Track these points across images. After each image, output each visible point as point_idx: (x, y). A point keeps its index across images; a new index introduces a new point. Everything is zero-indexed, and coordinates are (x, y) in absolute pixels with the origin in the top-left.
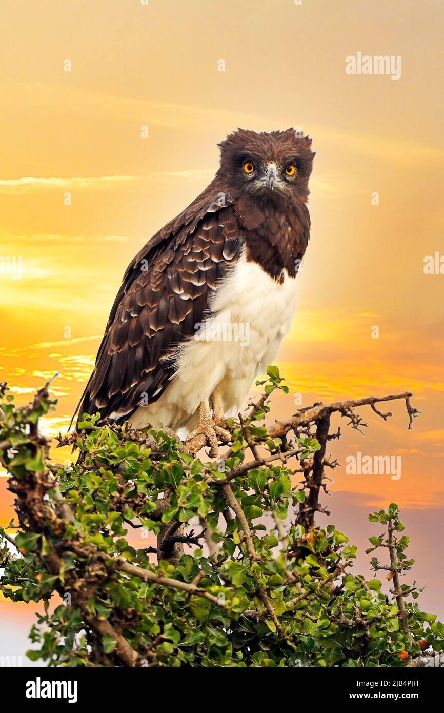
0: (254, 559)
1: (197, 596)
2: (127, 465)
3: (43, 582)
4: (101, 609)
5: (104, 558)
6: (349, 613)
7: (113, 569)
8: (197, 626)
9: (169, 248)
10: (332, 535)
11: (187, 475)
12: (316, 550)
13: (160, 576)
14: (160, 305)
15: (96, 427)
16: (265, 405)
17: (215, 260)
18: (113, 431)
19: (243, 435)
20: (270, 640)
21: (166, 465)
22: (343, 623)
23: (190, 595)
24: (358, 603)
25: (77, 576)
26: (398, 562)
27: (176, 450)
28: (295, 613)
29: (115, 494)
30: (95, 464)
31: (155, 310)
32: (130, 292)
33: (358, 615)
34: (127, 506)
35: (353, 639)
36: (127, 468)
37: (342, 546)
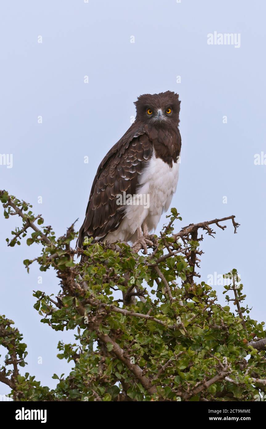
0: (173, 301)
1: (149, 320)
2: (109, 261)
3: (77, 320)
4: (105, 330)
5: (105, 306)
6: (218, 323)
7: (109, 311)
8: (148, 335)
9: (117, 156)
10: (204, 286)
11: (137, 263)
12: (197, 294)
13: (132, 312)
14: (115, 184)
15: (92, 244)
16: (171, 227)
17: (140, 160)
18: (100, 245)
19: (163, 242)
20: (180, 339)
21: (127, 259)
22: (216, 328)
23: (147, 320)
24: (222, 318)
25: (92, 315)
26: (238, 296)
27: (130, 252)
28: (192, 325)
29: (105, 275)
30: (94, 262)
31: (113, 187)
32: (100, 179)
33: (223, 324)
34: (110, 280)
35: (221, 335)
36: (109, 262)
37: (209, 291)
